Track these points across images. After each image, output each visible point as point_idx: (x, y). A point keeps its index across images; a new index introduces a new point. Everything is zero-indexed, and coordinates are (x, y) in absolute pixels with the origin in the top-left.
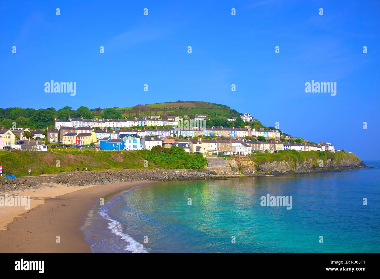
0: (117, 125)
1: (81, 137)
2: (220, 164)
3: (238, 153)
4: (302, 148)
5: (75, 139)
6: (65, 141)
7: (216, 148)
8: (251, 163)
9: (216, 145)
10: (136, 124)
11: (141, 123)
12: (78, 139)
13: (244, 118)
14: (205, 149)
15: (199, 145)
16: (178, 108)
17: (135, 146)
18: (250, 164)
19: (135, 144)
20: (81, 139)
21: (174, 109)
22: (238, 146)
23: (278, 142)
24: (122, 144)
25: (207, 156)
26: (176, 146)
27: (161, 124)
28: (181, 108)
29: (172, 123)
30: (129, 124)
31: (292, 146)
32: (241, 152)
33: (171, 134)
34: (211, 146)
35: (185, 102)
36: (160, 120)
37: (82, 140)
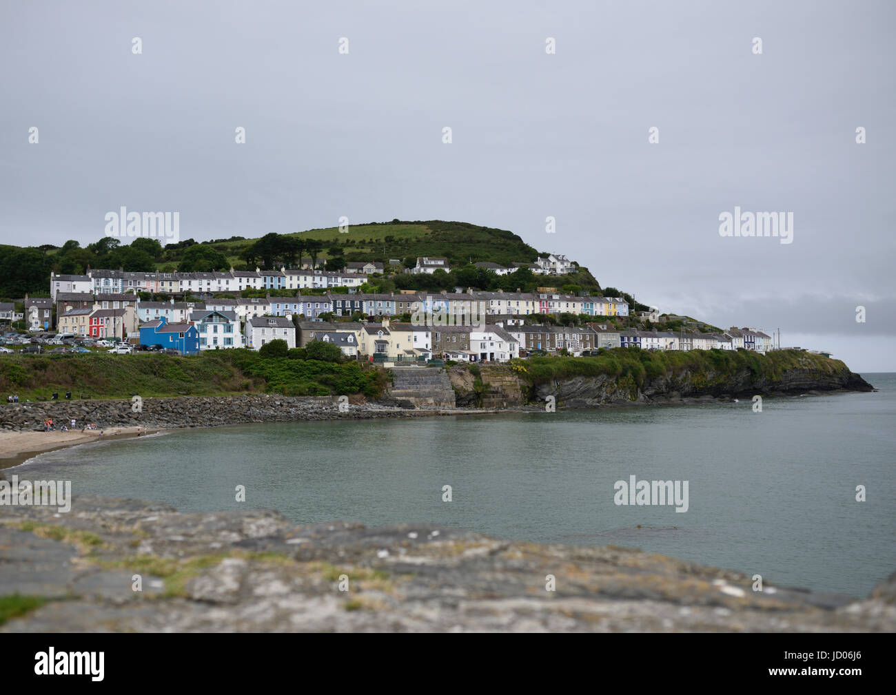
0: (209, 287)
1: (100, 319)
2: (426, 383)
3: (484, 355)
4: (671, 343)
5: (88, 325)
6: (64, 328)
7: (427, 345)
8: (511, 382)
9: (427, 336)
10: (258, 284)
11: (272, 281)
12: (93, 324)
13: (549, 263)
14: (398, 347)
15: (384, 338)
16: (383, 241)
17: (229, 341)
18: (509, 384)
19: (229, 335)
20: (100, 324)
21: (371, 242)
22: (487, 338)
23: (605, 328)
24: (190, 336)
25: (395, 365)
26: (324, 340)
27: (323, 282)
28: (391, 241)
29: (350, 281)
30: (240, 284)
31: (644, 340)
32: (492, 354)
33: (335, 308)
34: (415, 340)
35: (411, 223)
36: (320, 272)
37: (103, 326)
